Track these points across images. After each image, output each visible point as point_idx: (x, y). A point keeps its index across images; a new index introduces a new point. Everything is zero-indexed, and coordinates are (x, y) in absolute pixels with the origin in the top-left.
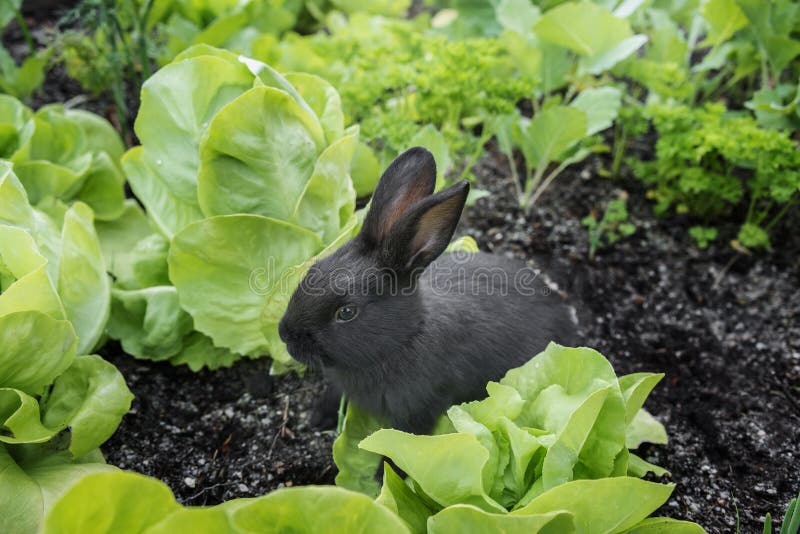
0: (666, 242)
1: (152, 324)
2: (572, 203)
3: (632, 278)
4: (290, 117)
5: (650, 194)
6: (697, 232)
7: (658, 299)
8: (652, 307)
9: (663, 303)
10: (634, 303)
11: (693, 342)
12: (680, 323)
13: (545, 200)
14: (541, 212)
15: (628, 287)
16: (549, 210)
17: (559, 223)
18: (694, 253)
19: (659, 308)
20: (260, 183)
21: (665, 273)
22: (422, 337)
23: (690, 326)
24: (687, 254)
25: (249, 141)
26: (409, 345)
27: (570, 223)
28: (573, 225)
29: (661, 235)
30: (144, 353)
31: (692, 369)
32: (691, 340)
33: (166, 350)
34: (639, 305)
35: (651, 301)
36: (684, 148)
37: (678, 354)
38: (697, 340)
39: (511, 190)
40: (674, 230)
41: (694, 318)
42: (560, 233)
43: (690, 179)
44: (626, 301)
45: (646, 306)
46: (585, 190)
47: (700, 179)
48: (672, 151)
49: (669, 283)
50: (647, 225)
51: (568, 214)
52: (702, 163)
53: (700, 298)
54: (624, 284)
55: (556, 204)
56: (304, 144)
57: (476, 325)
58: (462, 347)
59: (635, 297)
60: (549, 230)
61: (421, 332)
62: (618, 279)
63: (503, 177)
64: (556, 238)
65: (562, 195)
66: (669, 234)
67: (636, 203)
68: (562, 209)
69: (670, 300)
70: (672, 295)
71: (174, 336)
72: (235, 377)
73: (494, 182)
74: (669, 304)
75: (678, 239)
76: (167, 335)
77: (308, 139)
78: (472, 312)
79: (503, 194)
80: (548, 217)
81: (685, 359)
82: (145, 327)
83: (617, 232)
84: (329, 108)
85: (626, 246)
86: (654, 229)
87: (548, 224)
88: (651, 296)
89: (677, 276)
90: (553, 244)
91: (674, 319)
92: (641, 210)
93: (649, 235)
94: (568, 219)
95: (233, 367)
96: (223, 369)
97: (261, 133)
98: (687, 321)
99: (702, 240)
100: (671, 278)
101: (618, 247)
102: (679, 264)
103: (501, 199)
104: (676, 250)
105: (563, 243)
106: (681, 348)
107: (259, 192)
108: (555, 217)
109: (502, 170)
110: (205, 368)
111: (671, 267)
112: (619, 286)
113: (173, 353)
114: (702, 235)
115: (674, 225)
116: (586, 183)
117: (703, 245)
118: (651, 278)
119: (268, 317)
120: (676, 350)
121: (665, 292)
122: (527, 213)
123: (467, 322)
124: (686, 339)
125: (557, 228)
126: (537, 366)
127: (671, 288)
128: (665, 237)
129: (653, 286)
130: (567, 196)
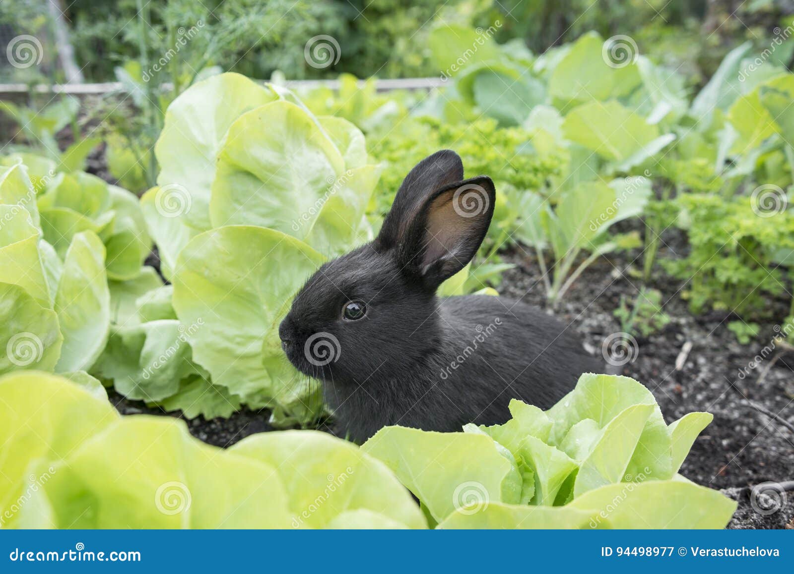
0: (704, 337)
1: (148, 358)
2: (602, 300)
3: (668, 367)
4: (312, 144)
5: (685, 295)
6: (736, 327)
7: (699, 389)
8: (693, 397)
9: (704, 393)
10: (672, 391)
11: (741, 431)
12: (725, 412)
13: (573, 295)
14: (570, 306)
15: (666, 377)
16: (578, 305)
17: (589, 316)
18: (735, 349)
19: (700, 397)
20: (275, 203)
21: (705, 365)
22: (436, 356)
23: (736, 415)
24: (727, 349)
25: (268, 156)
26: (422, 362)
27: (600, 317)
28: (604, 320)
29: (698, 331)
30: (138, 392)
31: (742, 458)
32: (738, 428)
33: (161, 388)
34: (679, 395)
35: (691, 391)
36: (719, 234)
37: (725, 442)
38: (745, 428)
39: (539, 287)
40: (713, 327)
41: (739, 407)
42: (590, 326)
43: (726, 269)
44: (664, 390)
45: (685, 395)
46: (616, 289)
47: (737, 269)
48: (706, 237)
49: (710, 375)
50: (683, 321)
51: (598, 309)
52: (738, 250)
53: (745, 391)
54: (660, 372)
55: (586, 300)
56: (323, 169)
57: (497, 359)
58: (481, 381)
59: (673, 386)
60: (578, 323)
61: (436, 351)
62: (654, 366)
63: (531, 275)
64: (586, 330)
65: (592, 292)
66: (707, 330)
67: (670, 302)
68: (591, 305)
69: (712, 390)
70: (714, 386)
71: (170, 373)
72: (232, 430)
73: (522, 280)
74: (711, 394)
75: (716, 335)
76: (163, 370)
77: (328, 166)
78: (495, 345)
79: (530, 290)
80: (578, 311)
81: (733, 448)
82: (141, 360)
83: (651, 324)
84: (352, 146)
85: (662, 339)
86: (690, 325)
87: (578, 317)
88: (691, 386)
89: (718, 369)
90: (583, 335)
91: (718, 407)
92: (676, 307)
93: (686, 330)
94: (598, 313)
95: (230, 419)
96: (221, 419)
97: (280, 148)
98: (732, 410)
99: (744, 335)
100: (711, 371)
101: (652, 339)
102: (719, 358)
103: (529, 294)
104: (715, 345)
105: (594, 333)
106: (728, 436)
107: (273, 213)
108: (584, 311)
109: (530, 269)
110: (201, 417)
111: (711, 360)
112: (656, 373)
113: (168, 394)
114: (743, 330)
115: (711, 322)
116: (617, 282)
117: (745, 340)
118: (689, 370)
119: (271, 346)
120: (723, 438)
121: (706, 383)
122: (556, 306)
123: (488, 355)
124: (733, 428)
125: (587, 321)
126: (567, 405)
127: (712, 380)
128: (702, 333)
129: (693, 376)
130: (598, 293)
